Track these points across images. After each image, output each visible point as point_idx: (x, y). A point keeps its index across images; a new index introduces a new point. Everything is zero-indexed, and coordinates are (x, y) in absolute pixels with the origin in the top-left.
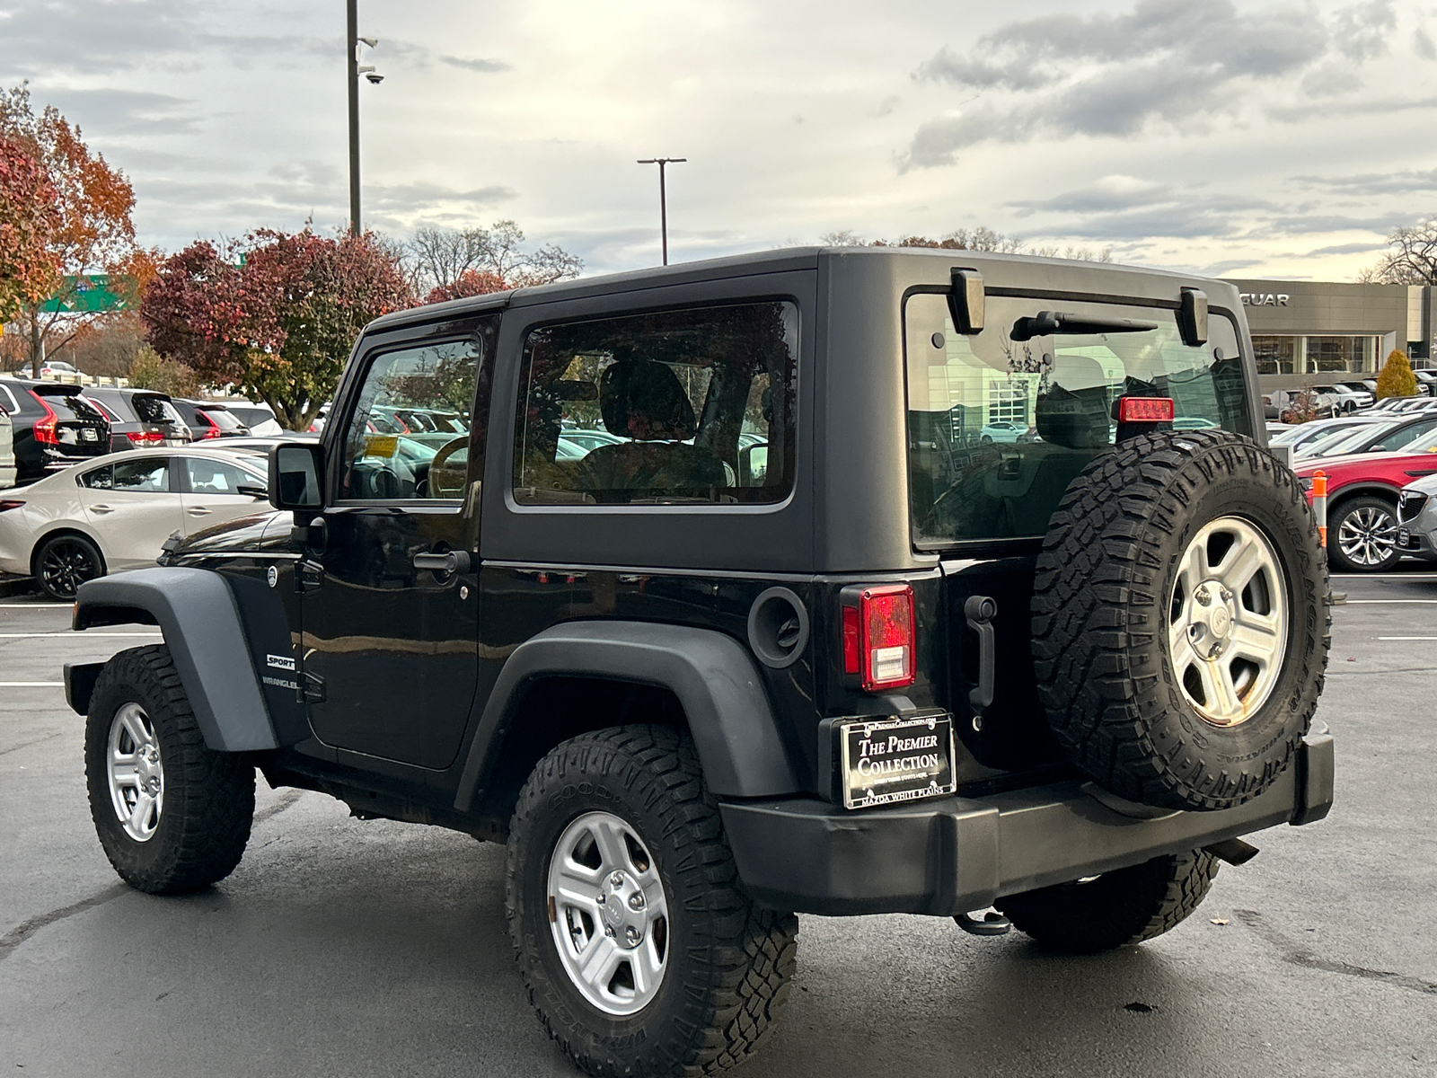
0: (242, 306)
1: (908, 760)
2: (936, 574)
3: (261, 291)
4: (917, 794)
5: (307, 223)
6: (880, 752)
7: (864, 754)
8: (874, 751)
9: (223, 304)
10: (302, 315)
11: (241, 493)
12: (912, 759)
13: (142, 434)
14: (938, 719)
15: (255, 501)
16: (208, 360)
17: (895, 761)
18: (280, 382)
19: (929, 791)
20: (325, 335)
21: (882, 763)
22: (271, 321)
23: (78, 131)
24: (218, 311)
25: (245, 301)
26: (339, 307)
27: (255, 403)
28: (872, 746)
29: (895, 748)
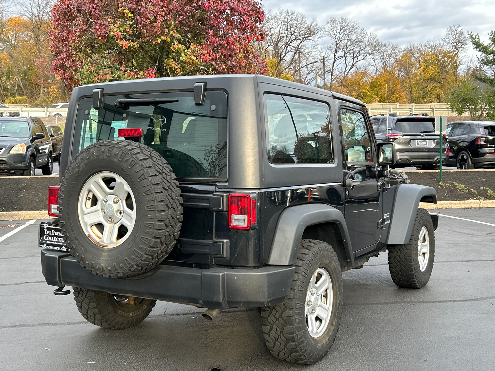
1: (58, 238)
4: (58, 248)
8: (48, 233)
17: (54, 238)
19: (62, 249)
21: (50, 237)
29: (54, 234)
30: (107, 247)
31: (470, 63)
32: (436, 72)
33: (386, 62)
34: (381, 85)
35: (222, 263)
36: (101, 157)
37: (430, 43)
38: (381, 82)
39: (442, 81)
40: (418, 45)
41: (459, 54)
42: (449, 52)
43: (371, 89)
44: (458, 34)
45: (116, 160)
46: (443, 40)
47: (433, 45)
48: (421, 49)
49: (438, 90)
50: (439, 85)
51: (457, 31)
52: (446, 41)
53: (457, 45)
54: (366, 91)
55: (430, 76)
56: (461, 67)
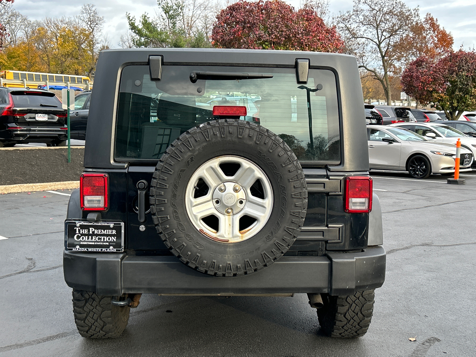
0: (432, 77)
1: (100, 237)
2: (126, 171)
3: (439, 72)
4: (102, 250)
5: (461, 47)
6: (86, 233)
7: (77, 232)
8: (82, 232)
9: (425, 77)
10: (453, 80)
11: (383, 141)
12: (102, 237)
13: (397, 121)
14: (115, 224)
15: (388, 144)
16: (420, 96)
17: (94, 237)
18: (444, 103)
19: (108, 250)
20: (461, 86)
21: (87, 237)
22: (441, 82)
23: (437, 20)
24: (424, 79)
25: (433, 75)
26: (467, 76)
27: (440, 111)
28: (81, 230)
29: (94, 232)
30: (229, 242)
31: (104, 42)
32: (73, 48)
33: (15, 33)
34: (19, 56)
35: (334, 249)
36: (228, 139)
37: (66, 19)
38: (18, 53)
39: (79, 58)
40: (55, 20)
41: (95, 33)
42: (85, 30)
43: (8, 59)
44: (92, 14)
45: (251, 143)
46: (78, 17)
47: (69, 22)
48: (58, 24)
49: (76, 66)
50: (76, 61)
51: (91, 10)
52: (81, 19)
53: (91, 24)
54: (3, 61)
55: (67, 52)
56: (97, 45)
